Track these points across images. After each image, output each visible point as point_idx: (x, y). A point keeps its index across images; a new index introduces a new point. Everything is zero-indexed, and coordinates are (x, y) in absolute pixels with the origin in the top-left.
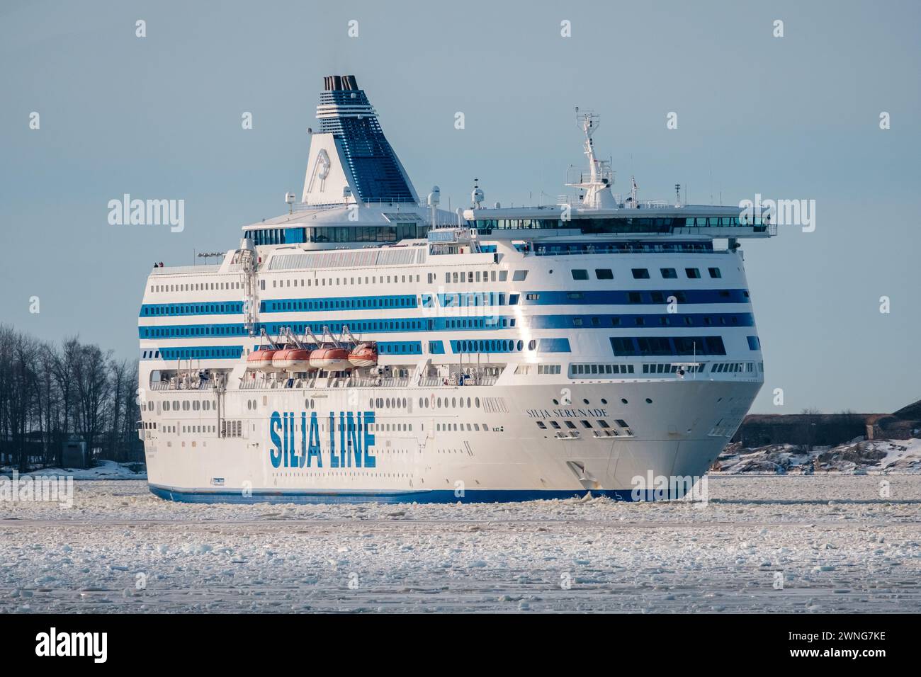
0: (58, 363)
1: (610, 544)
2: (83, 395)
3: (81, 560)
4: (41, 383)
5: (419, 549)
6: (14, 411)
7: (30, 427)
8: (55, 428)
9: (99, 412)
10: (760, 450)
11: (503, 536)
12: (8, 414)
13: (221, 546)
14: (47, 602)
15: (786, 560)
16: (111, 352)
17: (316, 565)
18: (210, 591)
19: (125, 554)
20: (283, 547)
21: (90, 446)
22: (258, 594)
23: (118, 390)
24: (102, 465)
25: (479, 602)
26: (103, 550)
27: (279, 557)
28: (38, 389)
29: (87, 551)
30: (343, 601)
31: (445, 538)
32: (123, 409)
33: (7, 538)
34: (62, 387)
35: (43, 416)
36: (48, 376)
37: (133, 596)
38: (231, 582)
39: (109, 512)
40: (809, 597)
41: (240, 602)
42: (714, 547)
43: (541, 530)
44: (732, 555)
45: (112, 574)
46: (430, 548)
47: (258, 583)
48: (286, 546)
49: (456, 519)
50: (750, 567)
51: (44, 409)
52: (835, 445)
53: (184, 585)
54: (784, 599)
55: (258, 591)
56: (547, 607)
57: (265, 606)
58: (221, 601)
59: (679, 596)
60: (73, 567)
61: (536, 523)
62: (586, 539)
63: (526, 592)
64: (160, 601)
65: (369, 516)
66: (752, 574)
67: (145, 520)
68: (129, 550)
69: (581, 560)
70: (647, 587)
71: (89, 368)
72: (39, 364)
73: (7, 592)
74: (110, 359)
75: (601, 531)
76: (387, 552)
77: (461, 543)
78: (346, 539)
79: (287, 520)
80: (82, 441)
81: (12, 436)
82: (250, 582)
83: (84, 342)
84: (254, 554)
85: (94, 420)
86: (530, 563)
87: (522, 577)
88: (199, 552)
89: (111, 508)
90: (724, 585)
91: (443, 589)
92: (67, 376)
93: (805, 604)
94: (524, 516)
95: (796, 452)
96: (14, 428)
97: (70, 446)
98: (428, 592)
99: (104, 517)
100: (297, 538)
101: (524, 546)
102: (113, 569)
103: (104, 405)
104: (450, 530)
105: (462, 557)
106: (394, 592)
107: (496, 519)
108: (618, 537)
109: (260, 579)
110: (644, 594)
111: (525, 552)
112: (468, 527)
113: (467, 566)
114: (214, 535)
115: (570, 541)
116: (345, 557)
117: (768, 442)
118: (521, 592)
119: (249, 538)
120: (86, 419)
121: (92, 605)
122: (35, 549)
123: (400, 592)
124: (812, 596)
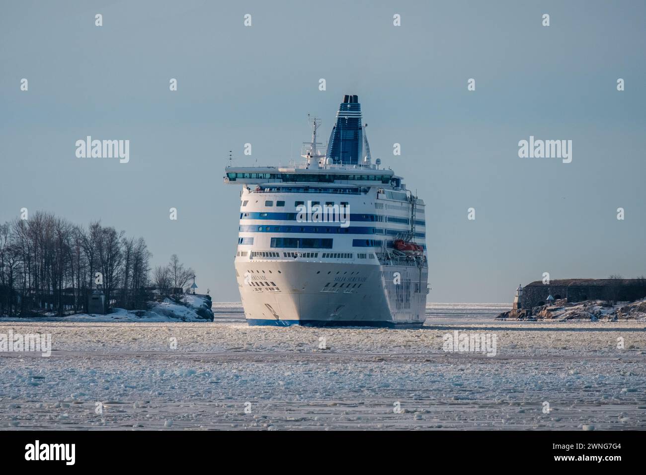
0: (85, 240)
1: (477, 371)
2: (104, 263)
3: (103, 380)
4: (73, 254)
5: (342, 373)
6: (55, 274)
7: (66, 284)
8: (83, 286)
9: (114, 274)
10: (579, 304)
11: (401, 365)
12: (50, 276)
13: (202, 370)
15: (602, 383)
16: (123, 232)
17: (270, 385)
18: (195, 404)
19: (134, 376)
20: (246, 371)
21: (108, 298)
22: (230, 407)
23: (128, 259)
24: (116, 312)
25: (386, 413)
26: (118, 373)
27: (243, 379)
28: (71, 258)
29: (106, 374)
30: (290, 412)
31: (360, 366)
32: (131, 272)
33: (51, 365)
34: (88, 256)
35: (75, 277)
36: (78, 249)
37: (141, 408)
38: (210, 398)
40: (620, 411)
41: (217, 413)
43: (428, 361)
44: (564, 379)
45: (125, 390)
46: (349, 373)
47: (229, 398)
48: (248, 370)
49: (367, 352)
50: (577, 389)
51: (75, 272)
52: (632, 301)
53: (176, 400)
54: (602, 412)
55: (229, 404)
56: (435, 418)
57: (235, 416)
58: (203, 411)
61: (423, 356)
63: (420, 406)
64: (160, 411)
65: (305, 350)
66: (578, 393)
67: (148, 352)
68: (137, 373)
69: (457, 382)
70: (505, 403)
71: (107, 243)
72: (72, 240)
73: (52, 404)
74: (123, 237)
75: (470, 362)
76: (319, 375)
77: (371, 369)
78: (290, 366)
79: (248, 352)
80: (101, 294)
81: (53, 291)
82: (223, 397)
83: (104, 225)
84: (225, 376)
85: (111, 281)
86: (421, 385)
87: (415, 395)
88: (186, 375)
90: (559, 402)
91: (360, 403)
92: (92, 249)
93: (617, 417)
94: (415, 351)
95: (604, 306)
96: (54, 285)
97: (94, 298)
98: (349, 406)
99: (118, 349)
100: (256, 365)
101: (416, 372)
102: (126, 387)
103: (118, 270)
104: (363, 360)
105: (373, 380)
106: (326, 406)
107: (395, 352)
108: (482, 366)
109: (230, 395)
110: (503, 408)
111: (416, 376)
112: (375, 358)
113: (376, 386)
114: (197, 363)
116: (290, 380)
117: (585, 298)
119: (221, 365)
120: (105, 279)
121: (112, 414)
122: (70, 372)
123: (330, 406)
124: (622, 411)
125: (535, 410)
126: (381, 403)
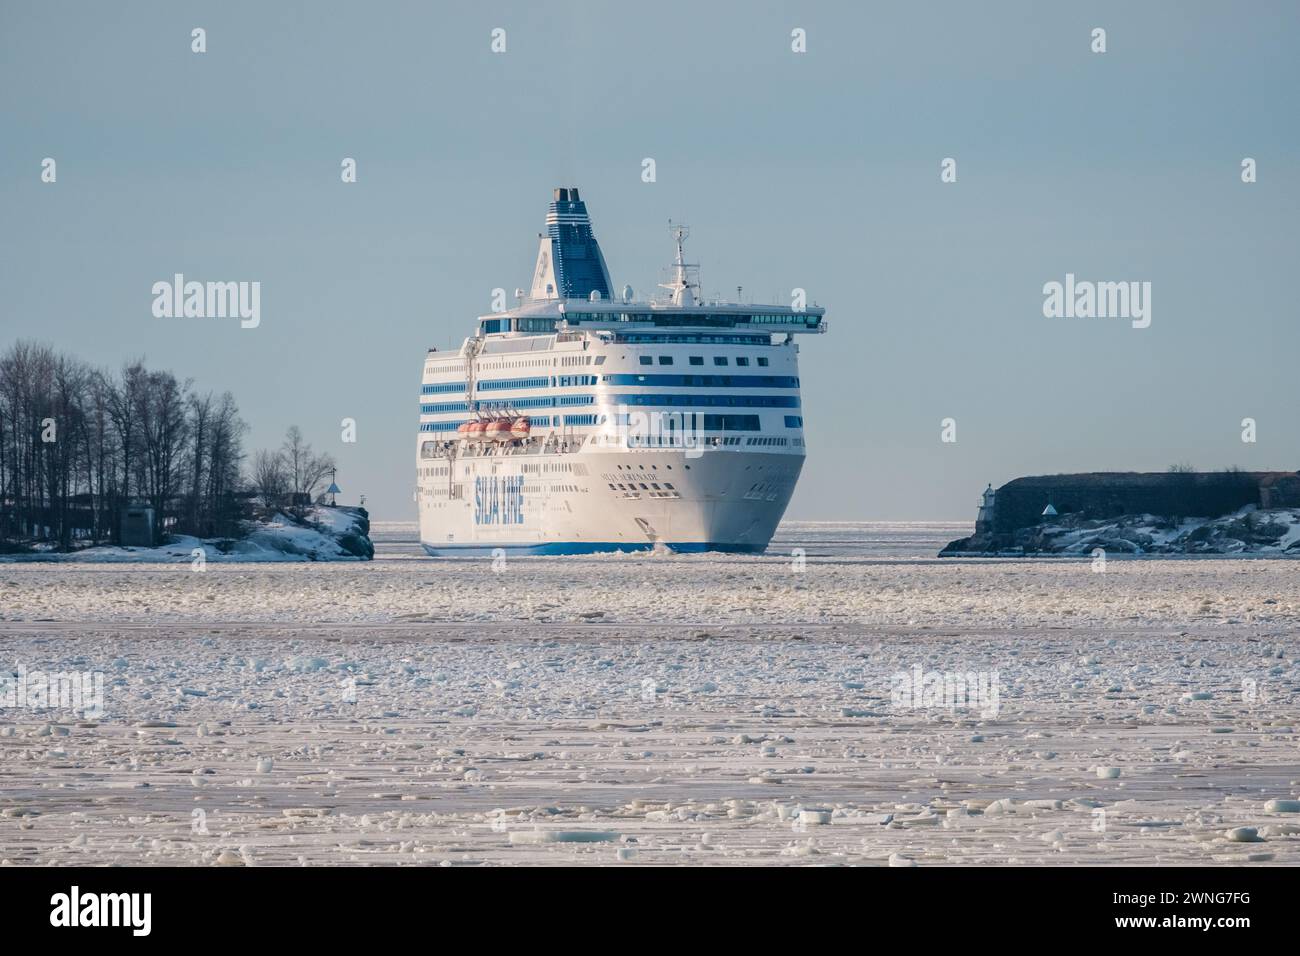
0: (114, 397)
1: (894, 658)
2: (152, 443)
3: (141, 681)
4: (90, 426)
5: (624, 664)
6: (53, 466)
7: (76, 487)
8: (110, 490)
9: (172, 466)
10: (1109, 524)
11: (742, 647)
12: (44, 470)
13: (341, 659)
14: (89, 743)
15: (1143, 682)
16: (190, 381)
17: (475, 688)
18: (322, 727)
19: (203, 671)
20: (429, 661)
21: (160, 515)
22: (391, 732)
23: (200, 436)
24: (176, 541)
25: (704, 744)
26: (173, 665)
27: (423, 676)
28: (86, 434)
29: (148, 667)
30: (512, 742)
31: (660, 649)
32: (206, 462)
33: (38, 649)
34: (120, 430)
35: (94, 473)
36: (100, 416)
37: (211, 735)
38: (353, 715)
39: (185, 609)
40: (1175, 739)
41: (364, 744)
42: (1041, 664)
43: (797, 638)
44: (1067, 675)
45: (183, 701)
46: (637, 664)
47: (392, 715)
48: (434, 659)
49: (676, 622)
50: (1092, 693)
51: (95, 462)
52: (1217, 516)
53: (285, 719)
54: (1139, 741)
55: (391, 727)
56: (802, 752)
57: (400, 750)
58: (337, 742)
59: (989, 736)
60: (128, 690)
61: (790, 628)
62: (859, 652)
63: (773, 730)
64: (251, 742)
65: (553, 618)
66: (1095, 703)
67: (236, 623)
68: (209, 666)
69: (852, 682)
70: (945, 722)
71: (159, 404)
72: (88, 398)
73: (34, 728)
74: (190, 391)
75: (882, 641)
76: (576, 668)
77: (682, 656)
78: (518, 650)
79: (437, 623)
80: (147, 507)
81: (50, 501)
82: (379, 714)
83: (151, 368)
84: (387, 671)
85: (166, 480)
86: (779, 686)
87: (767, 707)
88: (309, 669)
89: (188, 604)
90: (1055, 720)
91: (654, 724)
92: (128, 415)
93: (1168, 749)
94: (772, 619)
95: (1160, 526)
96: (53, 489)
97: (131, 515)
98: (632, 729)
99: (176, 618)
100: (450, 648)
101: (771, 661)
102: (185, 693)
103: (181, 458)
104: (668, 638)
105: (683, 678)
106: (585, 729)
107: (732, 622)
108: (906, 649)
109: (394, 710)
110: (941, 733)
111: (771, 669)
112: (692, 633)
113: (690, 690)
114: (332, 644)
115: (838, 654)
116: (517, 677)
117: (1121, 511)
118: (764, 729)
119: (381, 648)
120: (155, 477)
121: (152, 748)
122: (76, 664)
123: (592, 730)
124: (1179, 738)
125: (1006, 737)
126: (697, 724)
